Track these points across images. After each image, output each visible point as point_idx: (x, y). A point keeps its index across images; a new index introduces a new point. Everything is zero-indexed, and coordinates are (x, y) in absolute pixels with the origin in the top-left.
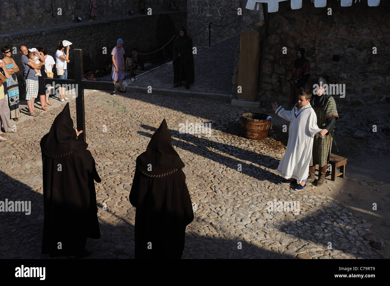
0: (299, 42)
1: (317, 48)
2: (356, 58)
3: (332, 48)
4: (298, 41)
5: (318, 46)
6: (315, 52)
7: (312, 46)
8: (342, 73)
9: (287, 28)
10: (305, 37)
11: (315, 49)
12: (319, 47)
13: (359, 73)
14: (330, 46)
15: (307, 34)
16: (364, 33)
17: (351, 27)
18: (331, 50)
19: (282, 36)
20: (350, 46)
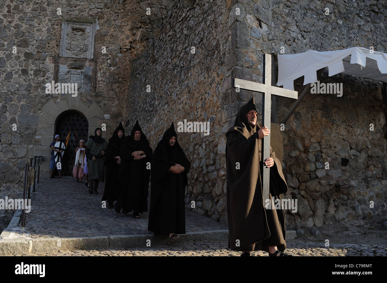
0: (308, 144)
1: (324, 151)
2: (357, 161)
3: (337, 150)
4: (307, 142)
5: (325, 148)
6: (322, 156)
7: (319, 148)
8: (351, 180)
9: (295, 124)
10: (312, 136)
11: (322, 152)
12: (326, 150)
13: (362, 179)
14: (335, 147)
15: (314, 133)
16: (358, 133)
17: (349, 125)
18: (336, 153)
19: (291, 135)
20: (351, 149)
